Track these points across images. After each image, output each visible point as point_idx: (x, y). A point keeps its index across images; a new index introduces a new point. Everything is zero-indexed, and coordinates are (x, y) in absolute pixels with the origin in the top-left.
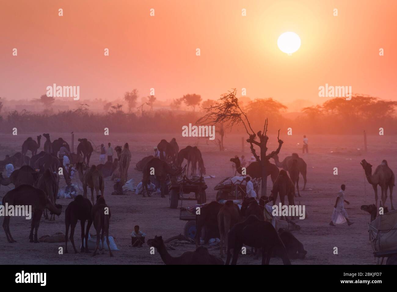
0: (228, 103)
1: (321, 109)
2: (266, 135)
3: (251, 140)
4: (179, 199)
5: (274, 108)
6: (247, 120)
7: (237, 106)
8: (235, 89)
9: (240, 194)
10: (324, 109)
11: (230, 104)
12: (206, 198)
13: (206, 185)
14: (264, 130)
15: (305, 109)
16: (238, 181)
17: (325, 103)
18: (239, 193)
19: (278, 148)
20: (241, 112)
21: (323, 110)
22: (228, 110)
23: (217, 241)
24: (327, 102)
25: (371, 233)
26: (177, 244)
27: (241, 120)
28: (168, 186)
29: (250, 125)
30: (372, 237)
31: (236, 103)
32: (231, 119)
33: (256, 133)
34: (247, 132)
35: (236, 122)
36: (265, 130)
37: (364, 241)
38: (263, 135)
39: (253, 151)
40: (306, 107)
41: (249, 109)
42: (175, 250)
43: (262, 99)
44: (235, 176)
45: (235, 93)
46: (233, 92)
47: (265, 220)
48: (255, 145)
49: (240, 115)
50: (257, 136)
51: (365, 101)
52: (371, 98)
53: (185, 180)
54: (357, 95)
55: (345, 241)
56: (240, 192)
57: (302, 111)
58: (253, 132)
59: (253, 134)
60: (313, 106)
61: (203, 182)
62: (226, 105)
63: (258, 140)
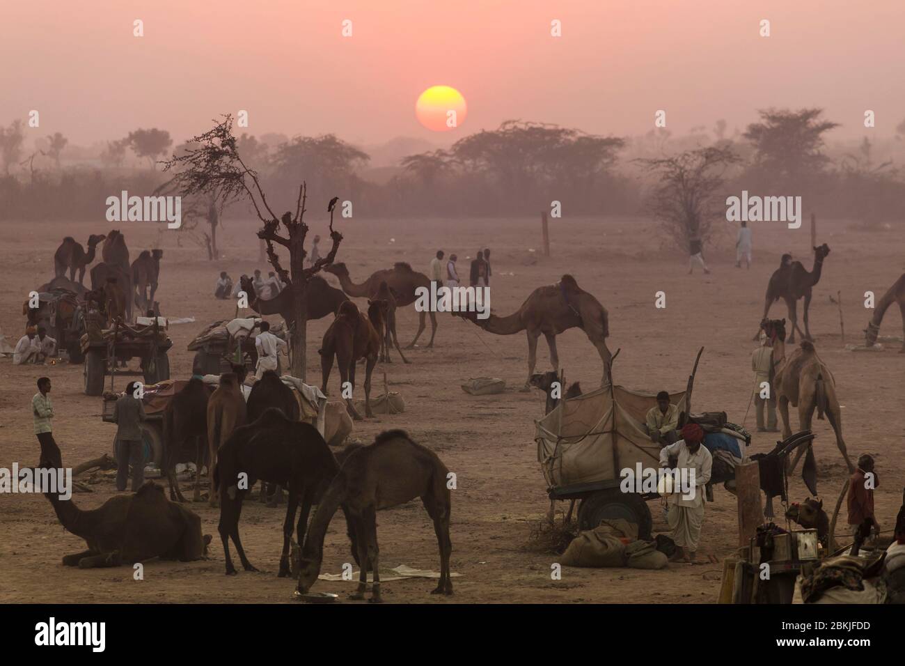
0: (213, 148)
1: (446, 159)
2: (304, 221)
3: (268, 233)
4: (107, 373)
5: (338, 157)
6: (258, 187)
7: (234, 155)
8: (228, 117)
9: (247, 359)
10: (454, 158)
11: (217, 150)
12: (168, 370)
13: (169, 340)
14: (298, 209)
15: (410, 158)
16: (242, 328)
17: (457, 144)
18: (246, 357)
19: (330, 251)
20: (243, 170)
21: (451, 161)
22: (213, 166)
23: (189, 469)
24: (461, 143)
25: (542, 445)
26: (97, 480)
27: (244, 187)
28: (81, 345)
29: (264, 200)
30: (544, 455)
31: (233, 147)
32: (220, 187)
33: (279, 217)
34: (259, 215)
35: (233, 193)
36: (301, 209)
37: (531, 462)
38: (295, 221)
39: (274, 259)
40: (413, 154)
41: (280, 162)
42: (91, 491)
43: (310, 138)
44: (236, 318)
45: (228, 124)
46: (225, 124)
47: (301, 419)
48: (277, 243)
49: (241, 175)
50: (281, 223)
51: (547, 138)
52: (563, 130)
53: (120, 330)
54: (530, 125)
55: (488, 464)
56: (247, 355)
57: (403, 164)
58: (273, 215)
59: (271, 219)
60: (429, 152)
61: (160, 332)
62: (208, 153)
63: (283, 232)
